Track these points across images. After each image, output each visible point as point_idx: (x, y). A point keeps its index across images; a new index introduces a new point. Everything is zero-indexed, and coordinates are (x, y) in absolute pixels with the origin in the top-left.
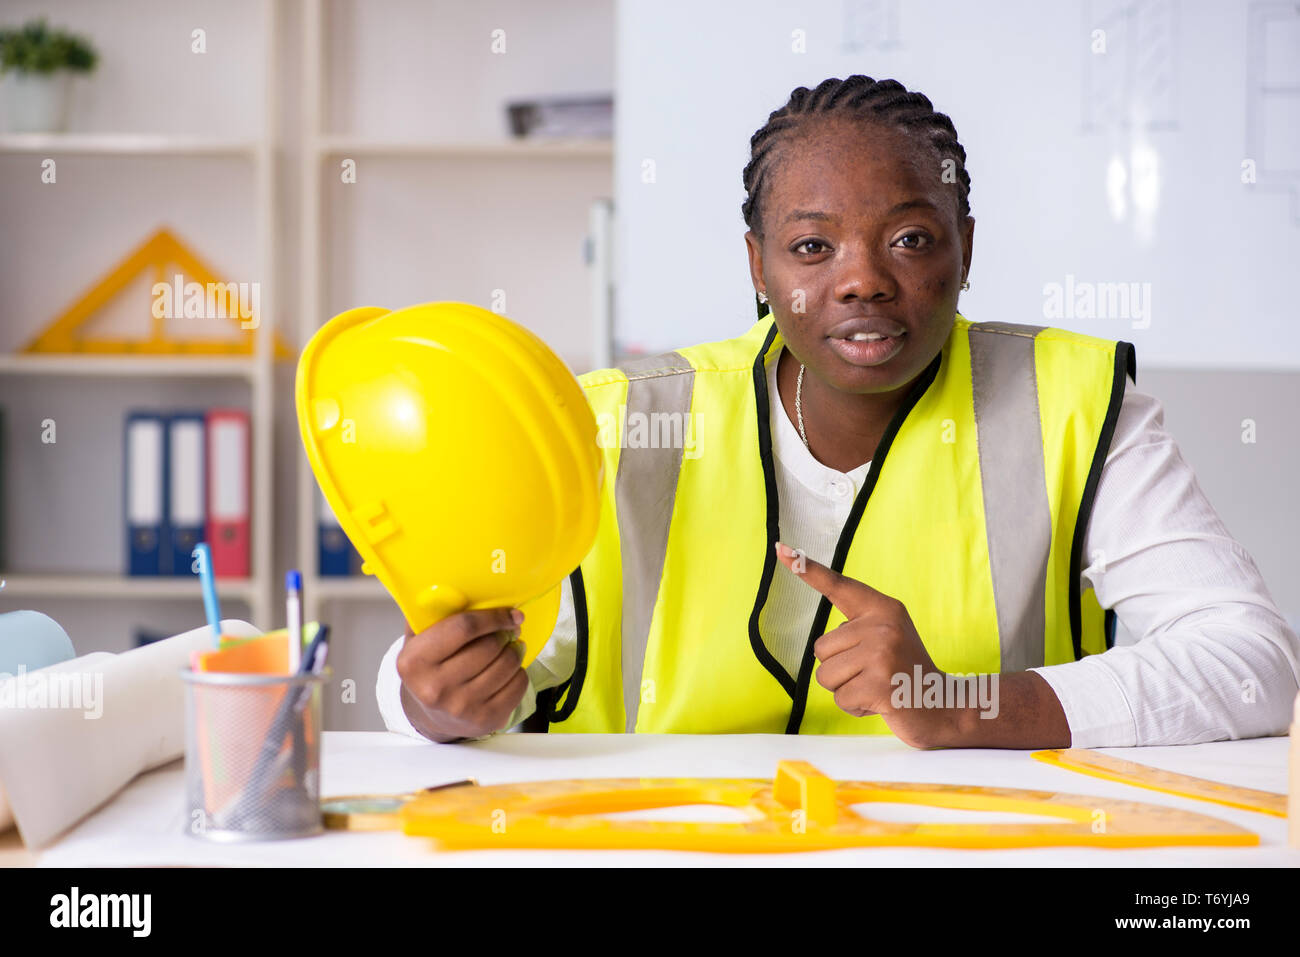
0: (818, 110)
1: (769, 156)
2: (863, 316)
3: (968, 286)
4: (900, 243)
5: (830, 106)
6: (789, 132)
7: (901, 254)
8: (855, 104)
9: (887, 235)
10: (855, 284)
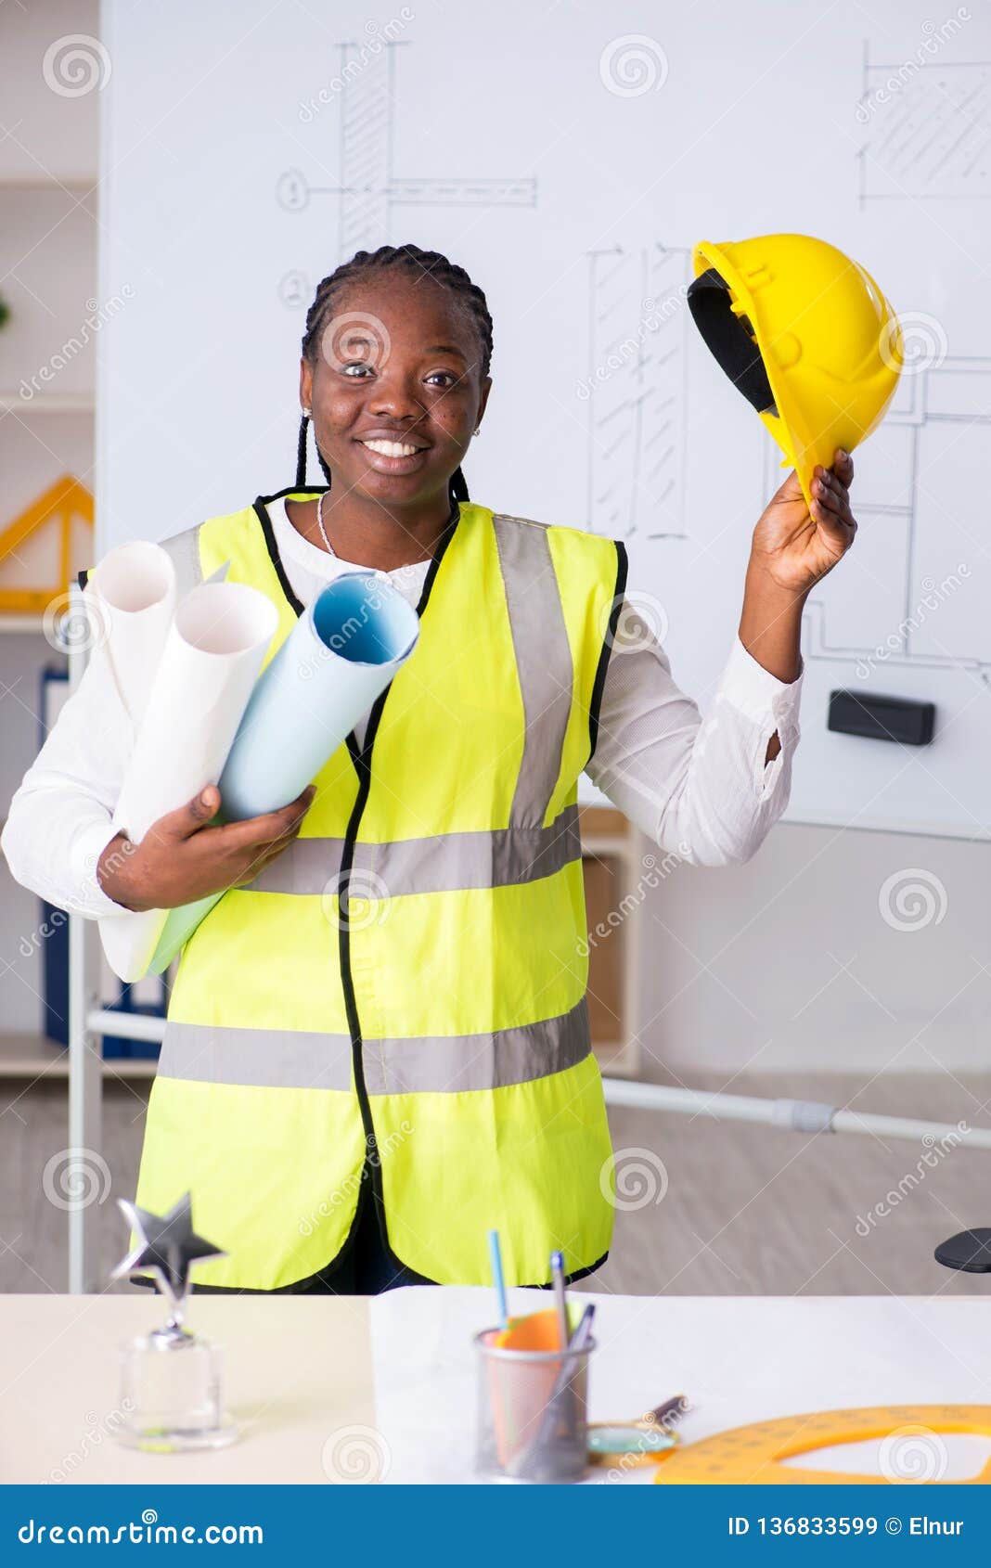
0: (378, 263)
1: (332, 296)
2: (391, 429)
3: (478, 434)
4: (431, 380)
5: (390, 261)
6: (353, 278)
7: (432, 390)
8: (410, 262)
9: (422, 372)
10: (391, 406)
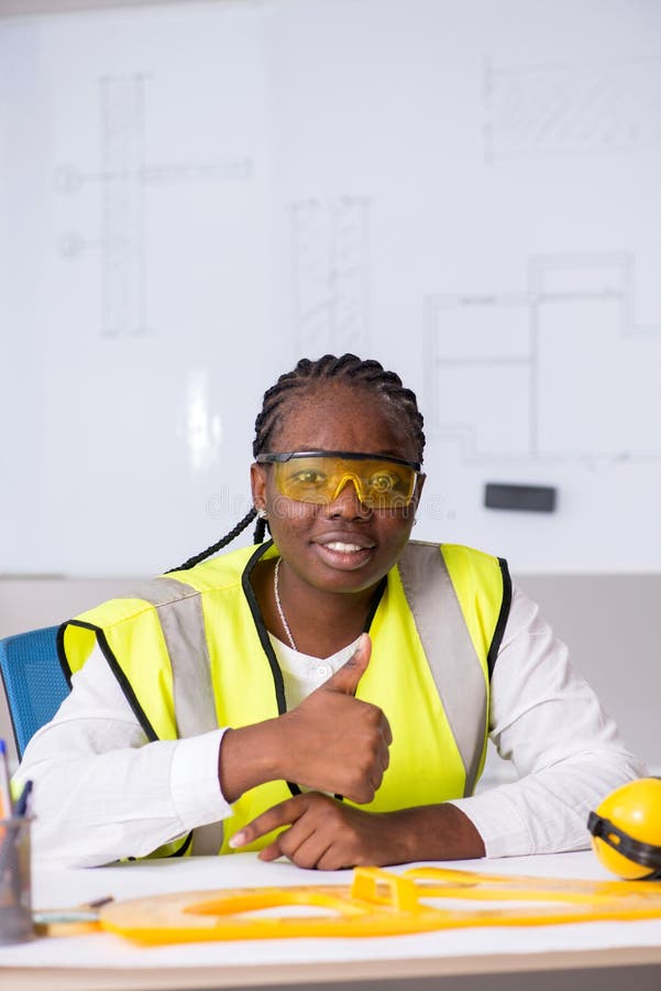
0: (322, 375)
1: (282, 406)
2: (344, 531)
5: (333, 373)
6: (299, 390)
8: (351, 373)
10: (342, 507)
